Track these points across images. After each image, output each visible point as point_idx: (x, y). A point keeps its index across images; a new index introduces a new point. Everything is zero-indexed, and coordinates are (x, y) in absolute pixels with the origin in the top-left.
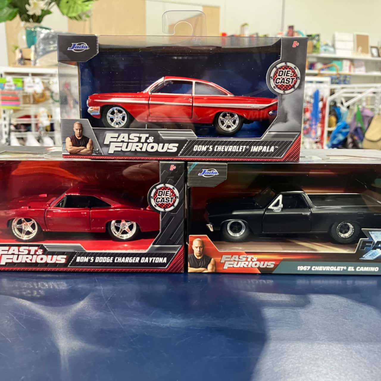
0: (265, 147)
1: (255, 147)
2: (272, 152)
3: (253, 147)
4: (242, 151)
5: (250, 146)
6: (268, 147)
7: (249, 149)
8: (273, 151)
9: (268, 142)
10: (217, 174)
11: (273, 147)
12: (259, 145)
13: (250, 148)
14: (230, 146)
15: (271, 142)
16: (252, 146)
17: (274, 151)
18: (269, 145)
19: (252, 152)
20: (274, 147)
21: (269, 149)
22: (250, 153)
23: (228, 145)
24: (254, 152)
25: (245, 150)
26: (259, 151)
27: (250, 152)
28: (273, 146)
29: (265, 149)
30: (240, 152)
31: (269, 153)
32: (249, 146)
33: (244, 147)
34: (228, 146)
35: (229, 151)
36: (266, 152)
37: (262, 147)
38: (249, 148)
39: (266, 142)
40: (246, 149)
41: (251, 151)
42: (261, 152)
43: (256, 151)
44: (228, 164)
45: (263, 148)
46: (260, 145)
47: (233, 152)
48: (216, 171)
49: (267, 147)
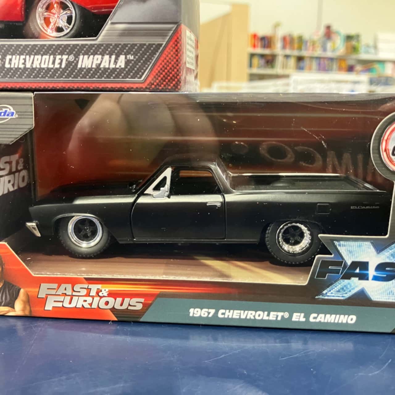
0: (107, 57)
1: (86, 57)
2: (122, 68)
3: (81, 57)
4: (60, 67)
5: (77, 56)
6: (113, 57)
7: (75, 62)
8: (123, 66)
9: (111, 47)
10: (14, 117)
11: (122, 58)
12: (94, 54)
13: (77, 59)
14: (36, 57)
15: (117, 46)
16: (79, 55)
17: (126, 67)
18: (114, 52)
19: (81, 69)
20: (126, 58)
21: (116, 62)
22: (76, 71)
23: (32, 54)
24: (85, 68)
25: (67, 65)
26: (94, 66)
27: (76, 69)
28: (121, 54)
29: (107, 62)
30: (57, 69)
31: (114, 69)
32: (74, 55)
33: (65, 57)
34: (32, 57)
35: (34, 66)
36: (109, 68)
37: (100, 57)
38: (75, 60)
39: (108, 46)
40: (69, 63)
41: (79, 66)
42: (100, 69)
43: (90, 66)
44: (36, 94)
45: (102, 58)
46: (96, 54)
47: (44, 69)
48: (12, 110)
49: (110, 57)
